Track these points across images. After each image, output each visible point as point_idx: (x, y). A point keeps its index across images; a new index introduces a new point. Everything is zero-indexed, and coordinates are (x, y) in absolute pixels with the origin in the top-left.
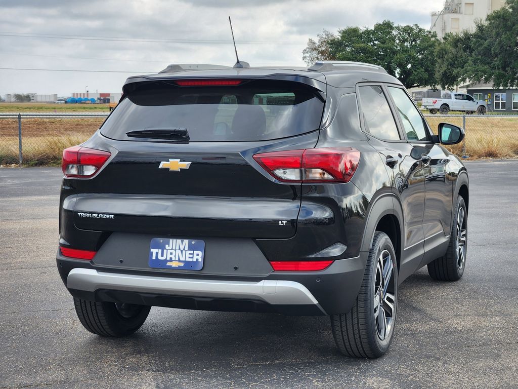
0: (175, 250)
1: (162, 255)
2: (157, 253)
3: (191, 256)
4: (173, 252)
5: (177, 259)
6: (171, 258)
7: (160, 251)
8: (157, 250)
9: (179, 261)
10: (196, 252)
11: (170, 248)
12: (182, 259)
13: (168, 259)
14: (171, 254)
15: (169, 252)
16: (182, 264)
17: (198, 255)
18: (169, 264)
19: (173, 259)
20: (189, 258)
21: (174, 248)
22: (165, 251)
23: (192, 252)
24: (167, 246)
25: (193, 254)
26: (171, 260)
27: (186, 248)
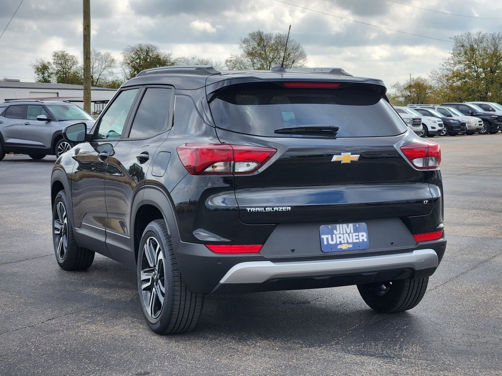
0: (343, 234)
1: (332, 240)
2: (327, 239)
3: (357, 237)
4: (342, 236)
5: (346, 242)
6: (340, 242)
7: (329, 236)
8: (327, 236)
9: (348, 243)
10: (361, 234)
11: (338, 232)
12: (350, 241)
13: (338, 242)
14: (340, 237)
15: (338, 236)
16: (351, 246)
17: (363, 236)
18: (339, 247)
19: (343, 242)
20: (356, 239)
21: (342, 232)
22: (334, 236)
23: (357, 234)
24: (335, 231)
25: (358, 236)
26: (341, 243)
27: (352, 231)
